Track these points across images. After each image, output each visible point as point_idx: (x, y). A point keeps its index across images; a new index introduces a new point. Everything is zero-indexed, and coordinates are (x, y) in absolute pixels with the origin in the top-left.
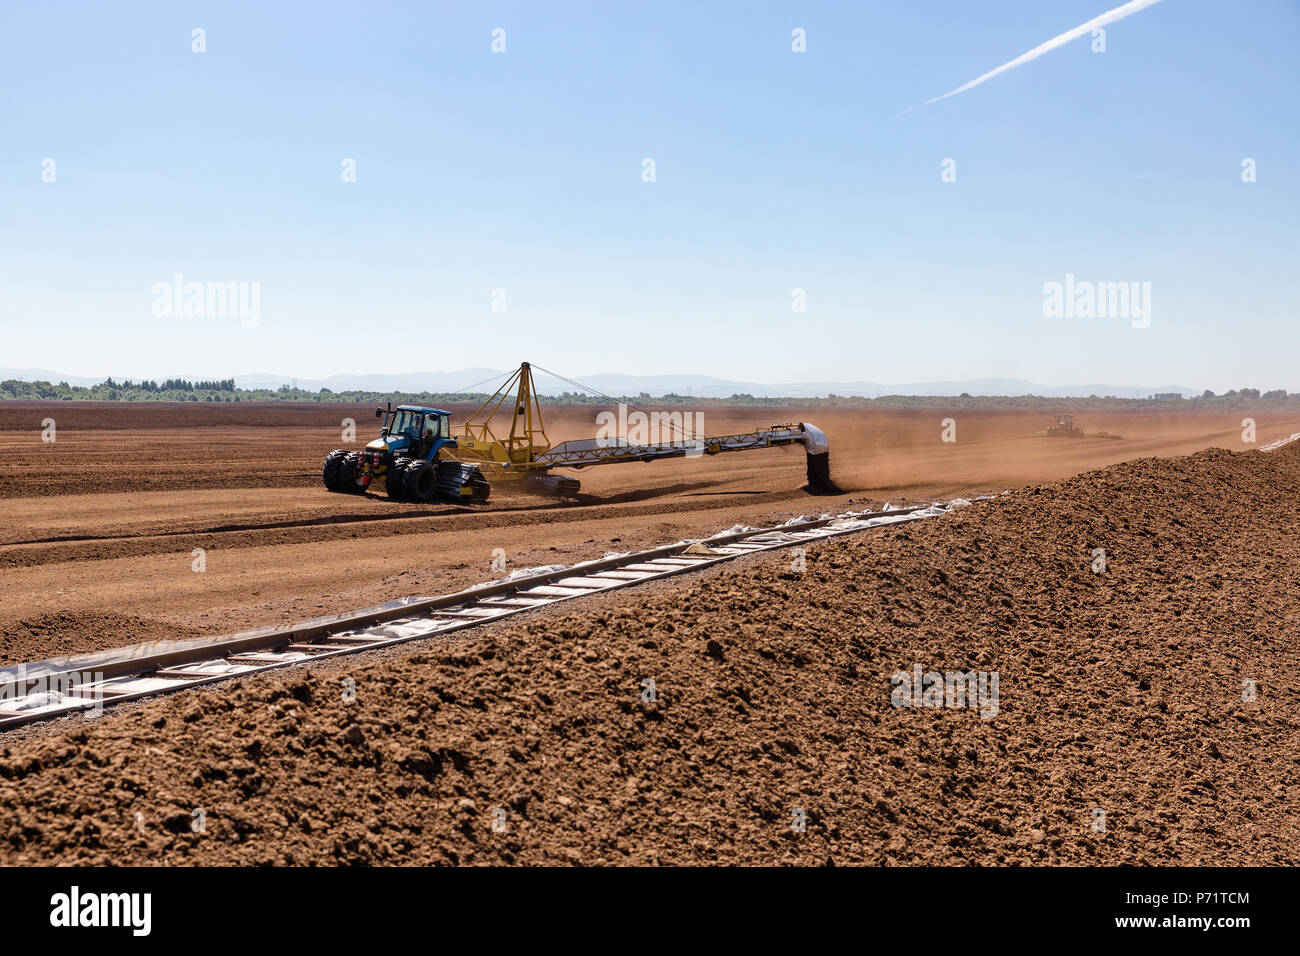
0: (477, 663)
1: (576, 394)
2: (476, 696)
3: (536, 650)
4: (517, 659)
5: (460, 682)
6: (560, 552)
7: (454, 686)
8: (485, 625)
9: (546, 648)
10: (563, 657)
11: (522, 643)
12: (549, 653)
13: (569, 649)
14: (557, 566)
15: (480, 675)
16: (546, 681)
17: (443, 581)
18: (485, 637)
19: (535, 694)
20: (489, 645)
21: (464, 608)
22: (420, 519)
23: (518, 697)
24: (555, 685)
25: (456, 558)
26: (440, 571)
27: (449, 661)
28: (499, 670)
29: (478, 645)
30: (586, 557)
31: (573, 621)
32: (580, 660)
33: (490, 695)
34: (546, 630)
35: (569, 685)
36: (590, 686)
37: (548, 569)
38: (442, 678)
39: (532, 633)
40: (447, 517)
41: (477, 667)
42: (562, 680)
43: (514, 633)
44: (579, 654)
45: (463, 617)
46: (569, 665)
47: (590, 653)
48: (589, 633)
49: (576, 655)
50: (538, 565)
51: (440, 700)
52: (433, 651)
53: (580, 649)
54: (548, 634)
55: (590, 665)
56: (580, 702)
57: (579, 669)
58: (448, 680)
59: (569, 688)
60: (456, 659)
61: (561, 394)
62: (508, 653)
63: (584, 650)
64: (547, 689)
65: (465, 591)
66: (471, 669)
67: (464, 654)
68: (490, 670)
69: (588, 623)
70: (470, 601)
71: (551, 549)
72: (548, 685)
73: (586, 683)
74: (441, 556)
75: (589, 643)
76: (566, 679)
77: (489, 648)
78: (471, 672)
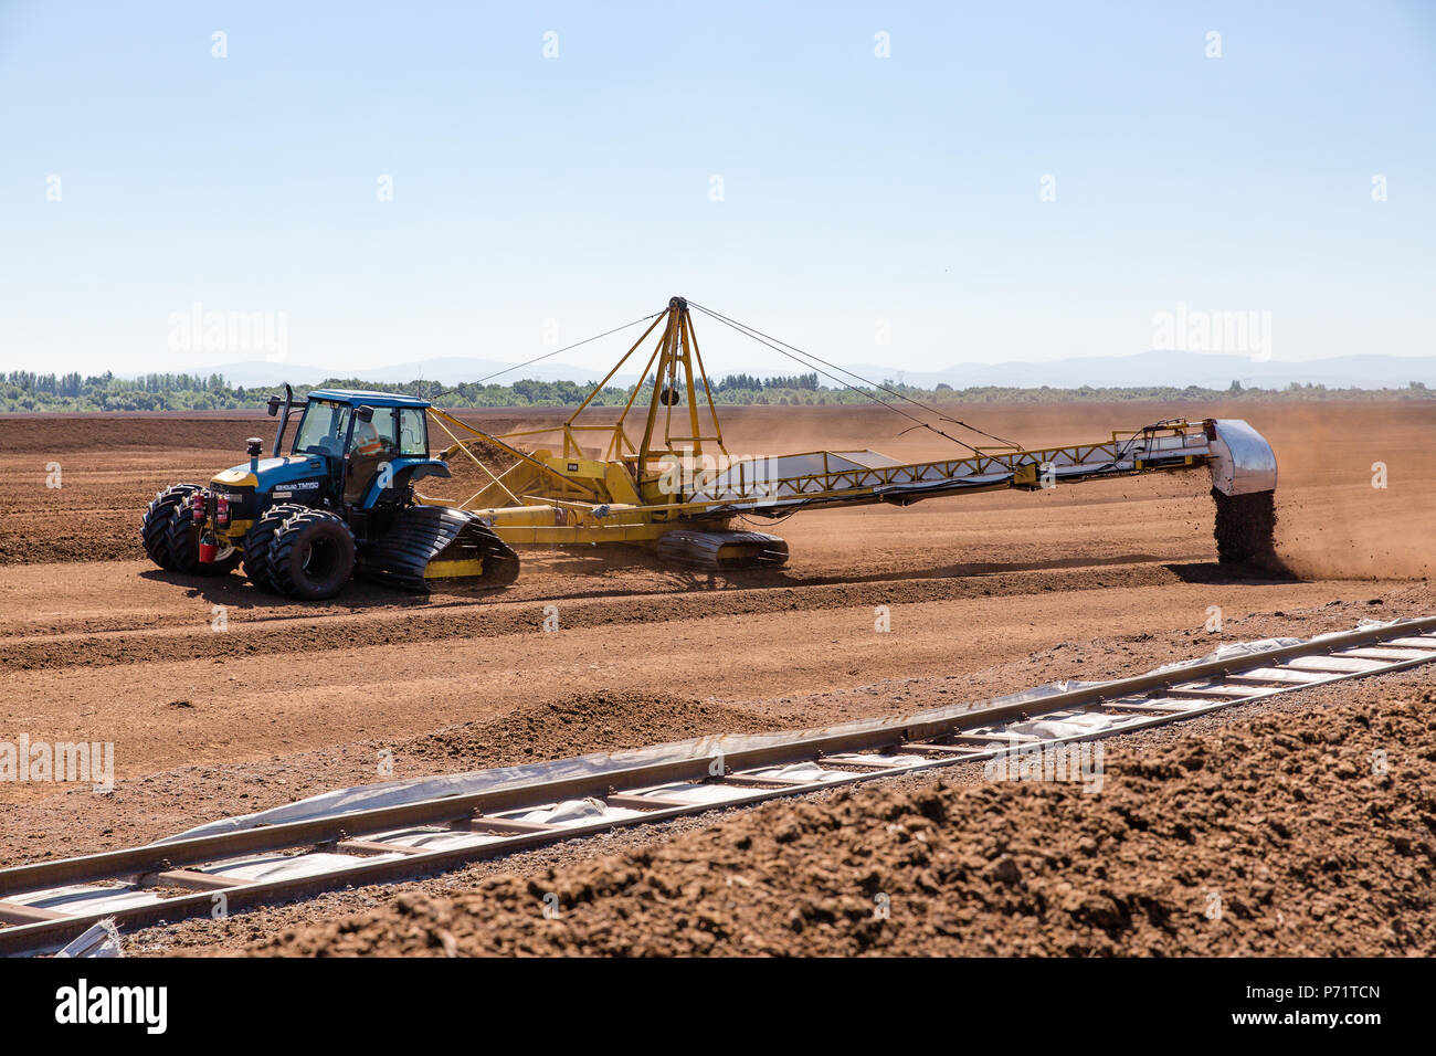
0: (1178, 775)
1: (1310, 386)
2: (1178, 821)
3: (1264, 759)
4: (1236, 771)
5: (1154, 801)
6: (1290, 618)
7: (1144, 807)
8: (1180, 723)
9: (1280, 756)
10: (1305, 770)
11: (1243, 749)
12: (1284, 764)
13: (1313, 759)
14: (1287, 640)
15: (1184, 792)
16: (1280, 804)
17: (1117, 658)
18: (1188, 738)
19: (1265, 822)
20: (1195, 749)
21: (1149, 697)
22: (1082, 570)
23: (1239, 826)
24: (1293, 810)
25: (1135, 625)
26: (1112, 645)
27: (1137, 770)
28: (1210, 785)
29: (1179, 749)
30: (1330, 626)
31: (1319, 718)
32: (1330, 776)
33: (1199, 822)
34: (1277, 730)
35: (1314, 811)
36: (1345, 814)
37: (1272, 644)
38: (1128, 796)
39: (1258, 735)
40: (1120, 567)
41: (1178, 781)
42: (1304, 803)
43: (1231, 733)
44: (1328, 767)
45: (1147, 711)
46: (1314, 781)
47: (1345, 766)
48: (1343, 737)
49: (1323, 767)
50: (1257, 637)
51: (1126, 826)
52: (1115, 756)
53: (1330, 760)
54: (1280, 737)
55: (1346, 783)
56: (1331, 835)
57: (1329, 788)
58: (1137, 798)
59: (1314, 815)
60: (1147, 768)
61: (1287, 385)
62: (1223, 761)
63: (1336, 761)
64: (1282, 815)
65: (1150, 674)
66: (1170, 783)
67: (1157, 761)
68: (1197, 785)
69: (1341, 721)
70: (1158, 687)
71: (1278, 614)
72: (1283, 810)
73: (1340, 809)
74: (1113, 622)
75: (1344, 750)
76: (1310, 802)
77: (1194, 754)
78: (1170, 787)
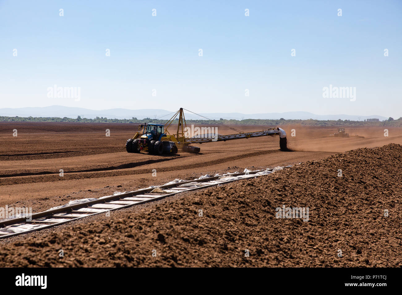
0: (47, 245)
1: (102, 118)
2: (46, 261)
3: (76, 239)
4: (67, 243)
5: (38, 254)
6: (93, 192)
7: (35, 257)
8: (56, 227)
9: (81, 238)
10: (89, 242)
11: (69, 236)
12: (82, 240)
13: (92, 238)
14: (91, 199)
15: (48, 251)
16: (80, 254)
17: (36, 206)
18: (52, 233)
19: (75, 260)
20: (54, 237)
21: (46, 219)
22: (27, 177)
23: (66, 261)
24: (84, 255)
25: (44, 195)
26: (35, 201)
27: (34, 244)
28: (58, 248)
29: (48, 237)
30: (105, 194)
31: (95, 225)
32: (97, 244)
33: (53, 261)
34: (81, 229)
35: (91, 255)
36: (101, 256)
37: (87, 200)
38: (30, 253)
39: (75, 231)
40: (40, 176)
41: (47, 247)
42: (88, 253)
43: (66, 231)
44: (97, 241)
45: (46, 223)
46: (91, 246)
47: (102, 240)
48: (102, 231)
49: (95, 241)
50: (82, 198)
51: (28, 264)
52: (26, 240)
53: (97, 238)
54: (82, 231)
55: (102, 246)
56: (96, 263)
57: (96, 248)
58: (33, 254)
59: (91, 257)
60: (37, 244)
61: (95, 117)
62: (62, 240)
63: (99, 239)
64: (81, 257)
65: (47, 211)
66: (44, 248)
67: (40, 241)
68: (53, 249)
69: (101, 226)
70: (50, 215)
71: (89, 190)
72: (81, 255)
73: (99, 255)
74: (37, 194)
75: (102, 235)
76: (90, 253)
77: (53, 238)
78: (44, 250)
